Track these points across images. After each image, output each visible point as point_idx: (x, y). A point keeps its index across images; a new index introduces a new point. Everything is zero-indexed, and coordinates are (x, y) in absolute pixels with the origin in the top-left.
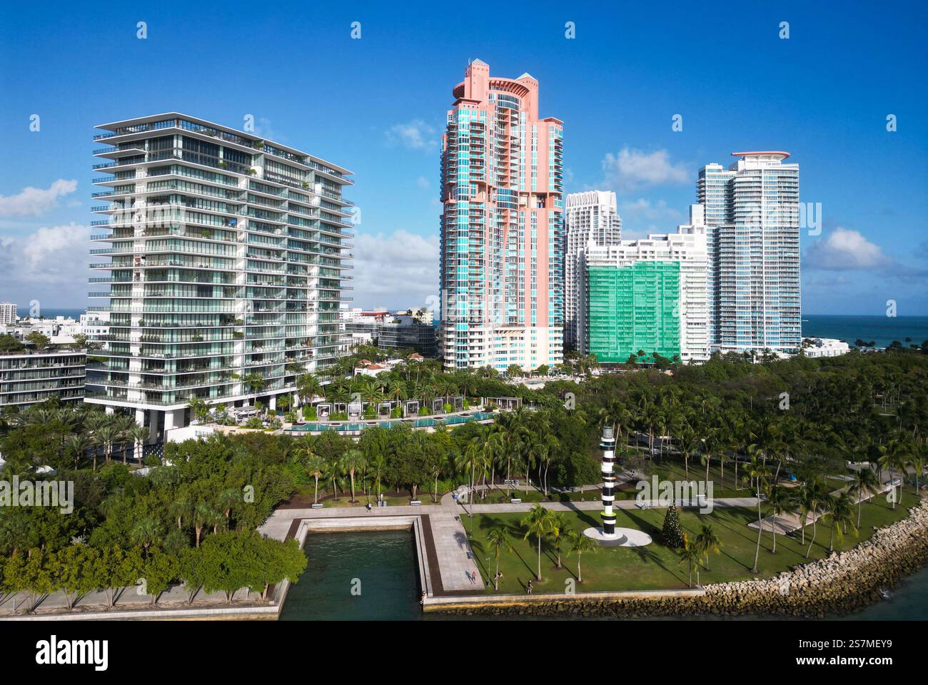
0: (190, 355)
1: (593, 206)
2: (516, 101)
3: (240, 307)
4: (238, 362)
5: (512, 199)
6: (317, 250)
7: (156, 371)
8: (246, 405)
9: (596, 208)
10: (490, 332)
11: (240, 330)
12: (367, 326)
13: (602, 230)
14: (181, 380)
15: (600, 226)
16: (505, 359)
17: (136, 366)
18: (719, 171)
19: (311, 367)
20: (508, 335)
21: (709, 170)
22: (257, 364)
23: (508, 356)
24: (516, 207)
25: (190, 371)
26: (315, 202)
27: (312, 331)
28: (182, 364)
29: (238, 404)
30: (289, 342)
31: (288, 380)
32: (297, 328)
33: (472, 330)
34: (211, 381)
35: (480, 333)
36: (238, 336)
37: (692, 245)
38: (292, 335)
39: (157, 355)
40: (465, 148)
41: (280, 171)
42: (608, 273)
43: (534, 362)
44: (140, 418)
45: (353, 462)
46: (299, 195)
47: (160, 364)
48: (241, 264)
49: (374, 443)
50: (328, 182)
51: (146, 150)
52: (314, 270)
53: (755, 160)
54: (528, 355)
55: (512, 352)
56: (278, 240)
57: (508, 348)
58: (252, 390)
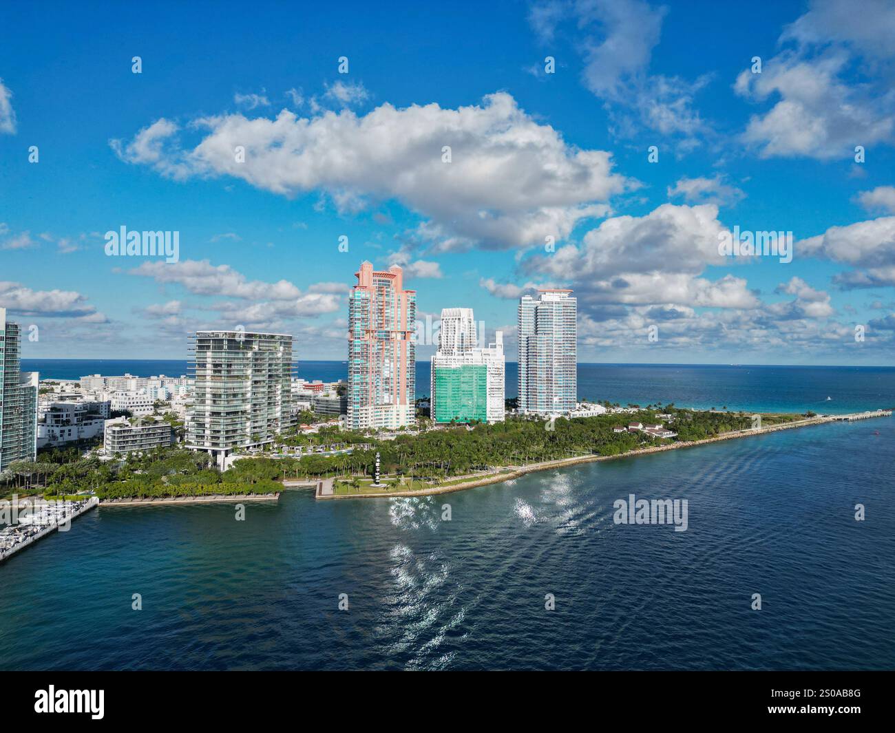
0: (230, 428)
1: (457, 318)
2: (389, 282)
3: (248, 407)
4: (248, 430)
5: (386, 336)
6: (280, 377)
7: (217, 435)
8: (251, 448)
9: (459, 319)
10: (372, 409)
11: (249, 416)
12: (307, 396)
13: (462, 334)
14: (227, 438)
15: (462, 331)
16: (382, 423)
17: (208, 432)
18: (530, 300)
19: (278, 431)
20: (383, 410)
21: (524, 300)
22: (256, 430)
23: (383, 421)
24: (389, 339)
25: (230, 434)
26: (280, 355)
27: (278, 415)
28: (227, 432)
29: (248, 448)
30: (268, 420)
31: (268, 437)
32: (271, 414)
33: (362, 408)
34: (237, 439)
35: (366, 410)
36: (248, 419)
37: (495, 355)
38: (270, 417)
39: (217, 428)
40: (359, 312)
41: (264, 344)
42: (448, 371)
43: (398, 424)
44: (210, 452)
45: (296, 467)
46: (273, 353)
47: (219, 432)
48: (249, 389)
49: (304, 460)
50: (285, 343)
51: (211, 344)
52: (279, 387)
53: (552, 294)
54: (394, 420)
55: (386, 419)
56: (264, 375)
57: (383, 417)
58: (255, 441)
